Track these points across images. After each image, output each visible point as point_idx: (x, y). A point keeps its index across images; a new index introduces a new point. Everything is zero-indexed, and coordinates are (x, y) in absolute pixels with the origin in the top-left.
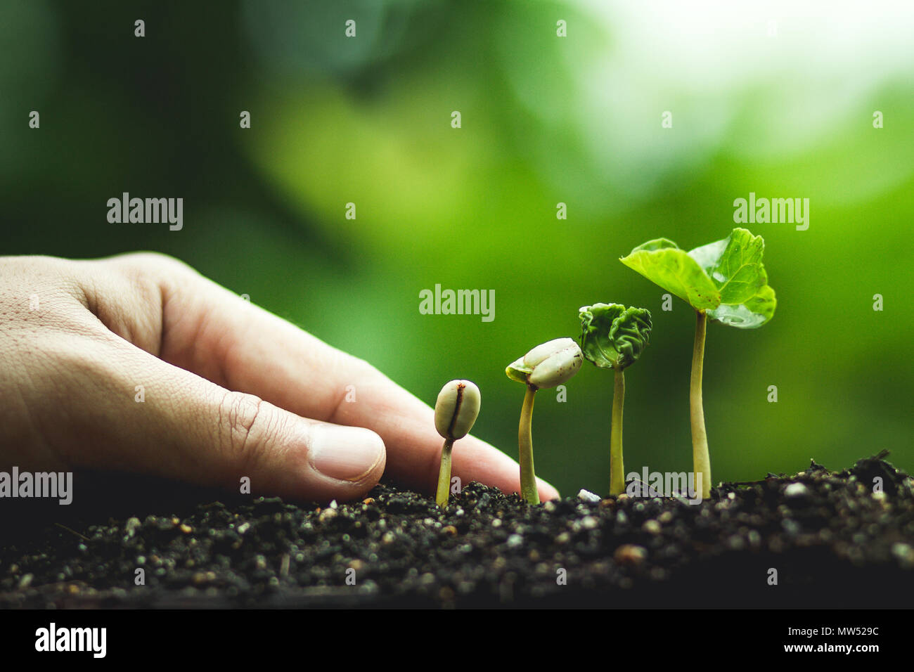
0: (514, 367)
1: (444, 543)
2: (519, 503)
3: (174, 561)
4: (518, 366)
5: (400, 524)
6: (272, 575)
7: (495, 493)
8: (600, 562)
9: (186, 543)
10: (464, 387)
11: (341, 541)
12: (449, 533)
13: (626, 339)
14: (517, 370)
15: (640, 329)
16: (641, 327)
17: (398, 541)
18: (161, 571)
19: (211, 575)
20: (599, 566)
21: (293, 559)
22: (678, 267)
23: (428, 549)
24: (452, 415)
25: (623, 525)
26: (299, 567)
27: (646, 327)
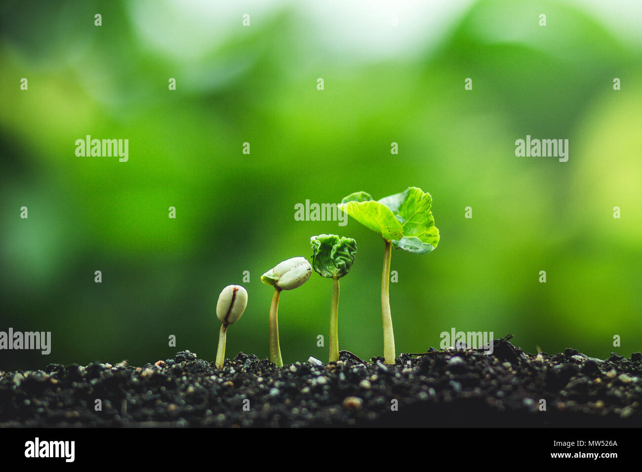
0: (266, 276)
1: (226, 393)
2: (270, 366)
3: (48, 402)
4: (269, 275)
5: (197, 380)
6: (116, 414)
7: (254, 358)
8: (333, 408)
9: (54, 390)
10: (238, 290)
11: (159, 391)
12: (229, 386)
13: (341, 259)
14: (269, 278)
15: (350, 252)
16: (350, 250)
17: (197, 392)
18: (41, 410)
19: (76, 413)
20: (333, 410)
21: (129, 403)
22: (377, 213)
23: (216, 397)
24: (228, 308)
25: (343, 382)
26: (133, 408)
27: (353, 251)
